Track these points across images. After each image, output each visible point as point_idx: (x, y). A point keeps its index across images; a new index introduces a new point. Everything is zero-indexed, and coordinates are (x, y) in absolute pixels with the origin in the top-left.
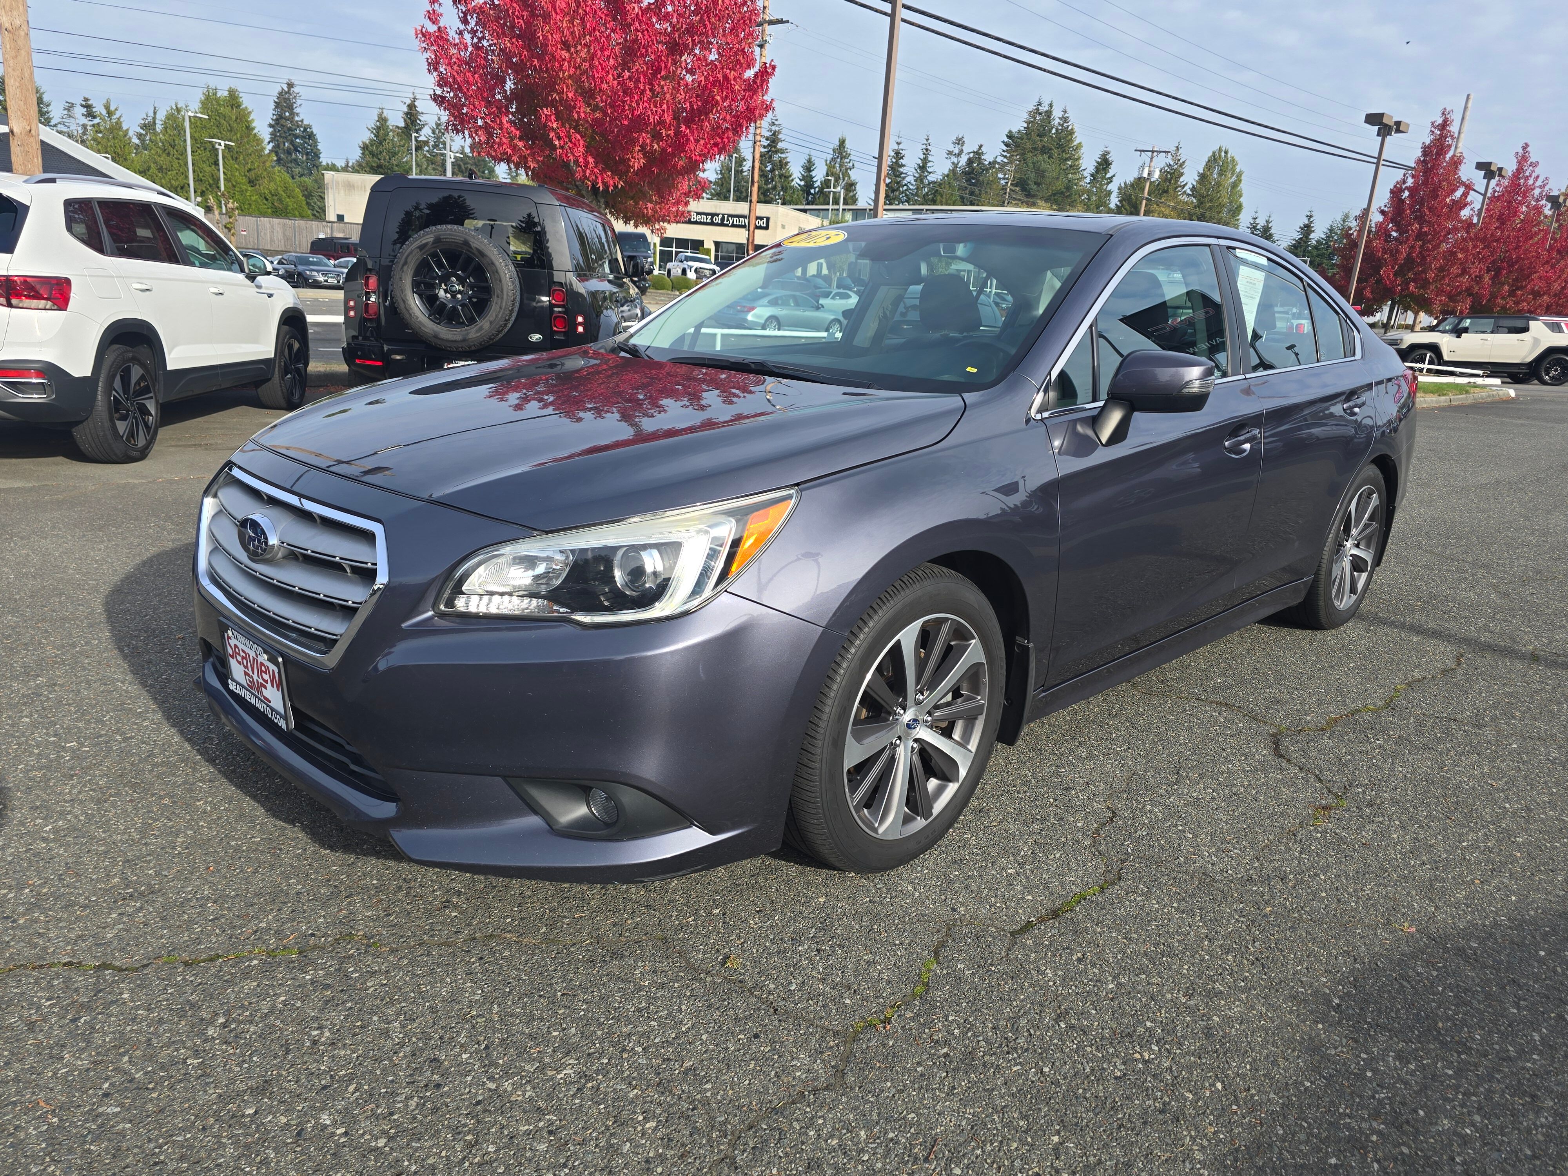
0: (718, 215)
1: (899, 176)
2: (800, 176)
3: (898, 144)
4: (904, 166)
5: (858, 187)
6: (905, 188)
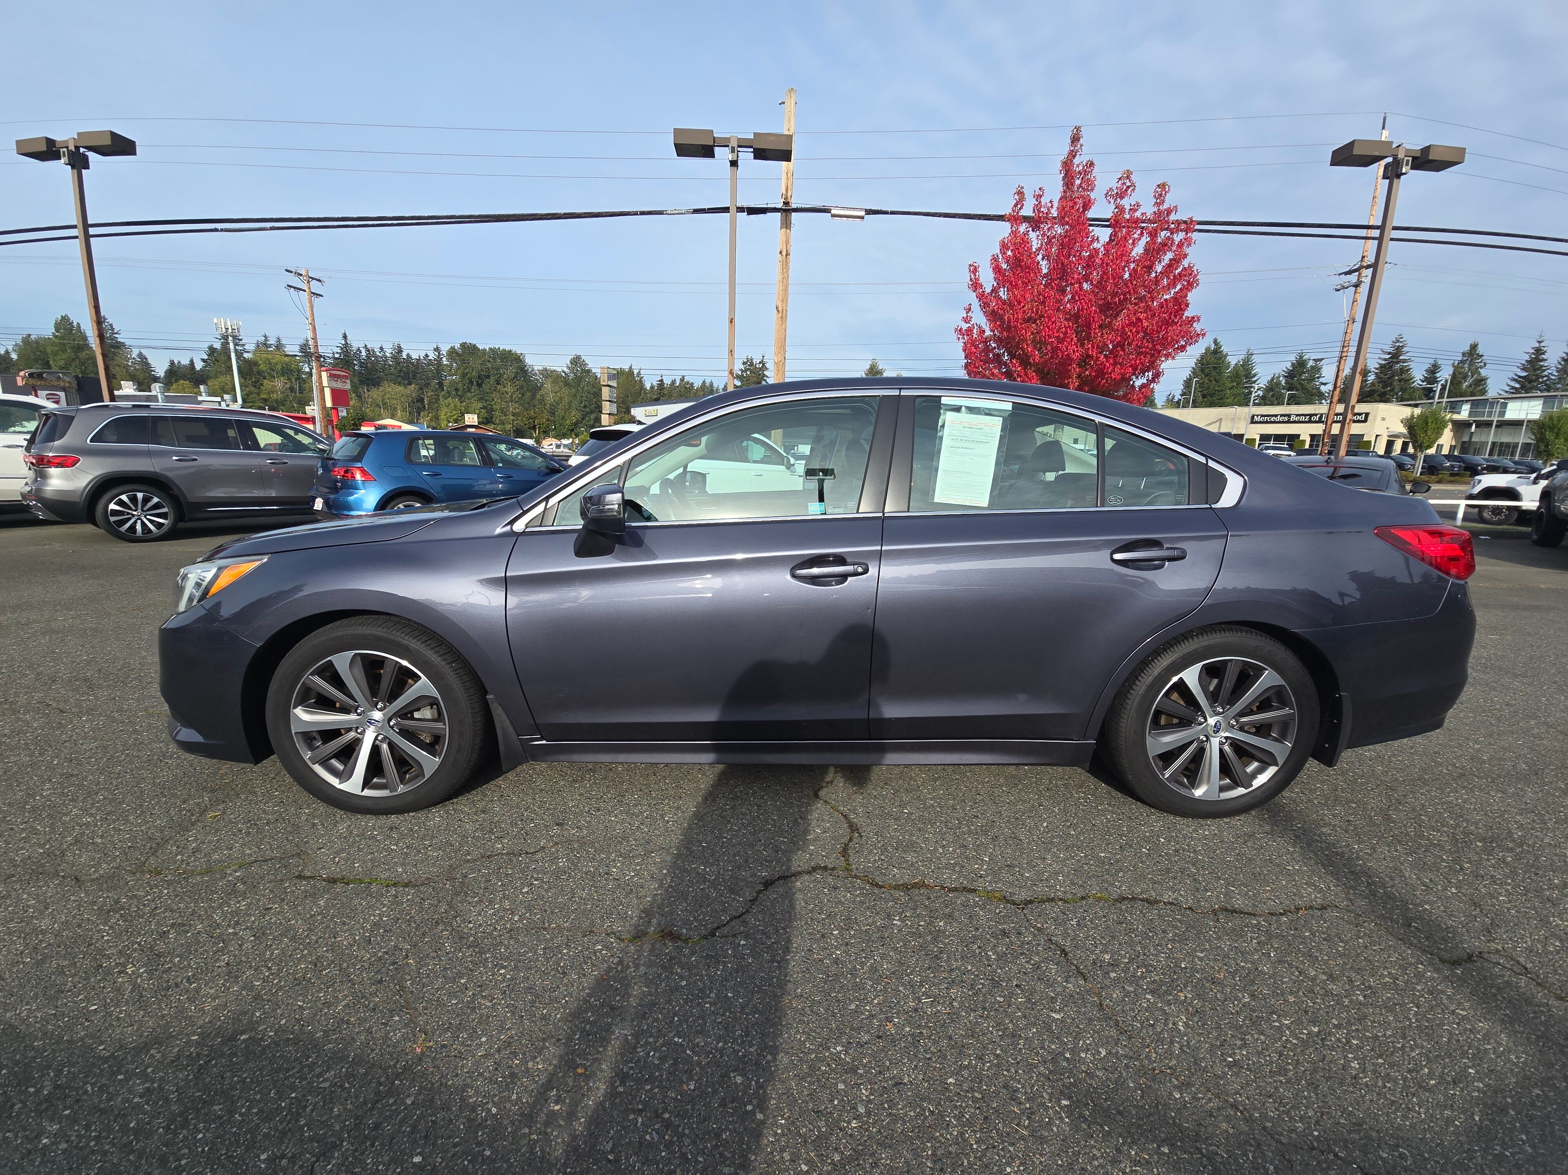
0: (1316, 415)
1: (1538, 369)
2: (1422, 378)
3: (1539, 342)
4: (1546, 360)
5: (1488, 381)
6: (1545, 379)
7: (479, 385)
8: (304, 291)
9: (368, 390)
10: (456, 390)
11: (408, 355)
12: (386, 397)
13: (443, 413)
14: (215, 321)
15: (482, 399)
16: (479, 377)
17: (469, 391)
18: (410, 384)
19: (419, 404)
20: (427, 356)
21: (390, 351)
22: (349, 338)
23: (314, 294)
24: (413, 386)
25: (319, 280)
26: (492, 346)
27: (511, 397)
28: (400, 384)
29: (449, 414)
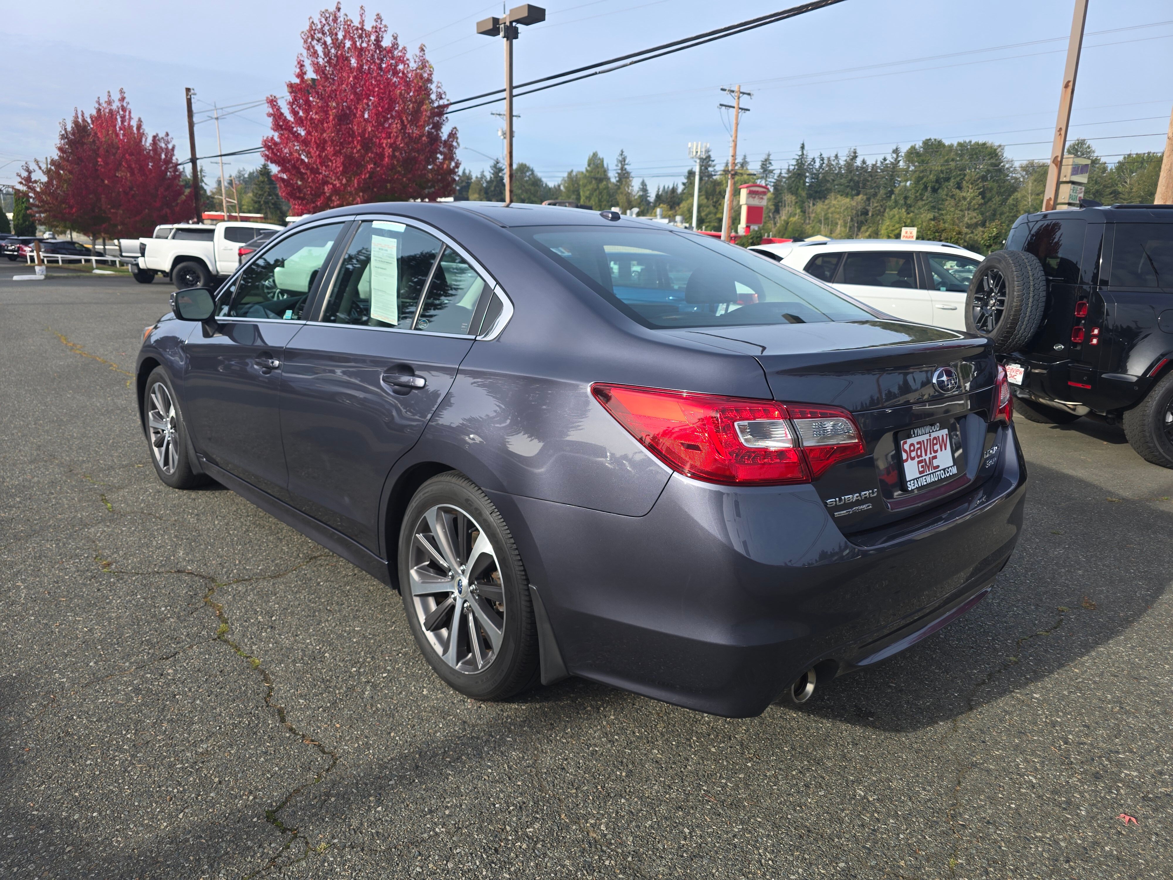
7: (935, 190)
8: (734, 107)
9: (814, 204)
10: (906, 198)
11: (864, 162)
12: (830, 211)
13: (884, 227)
14: (690, 145)
15: (934, 207)
16: (937, 181)
17: (922, 199)
18: (858, 194)
19: (862, 218)
20: (885, 159)
21: (845, 158)
22: (806, 148)
23: (742, 109)
24: (860, 197)
25: (749, 94)
26: (961, 140)
27: (970, 203)
28: (847, 195)
29: (891, 228)
